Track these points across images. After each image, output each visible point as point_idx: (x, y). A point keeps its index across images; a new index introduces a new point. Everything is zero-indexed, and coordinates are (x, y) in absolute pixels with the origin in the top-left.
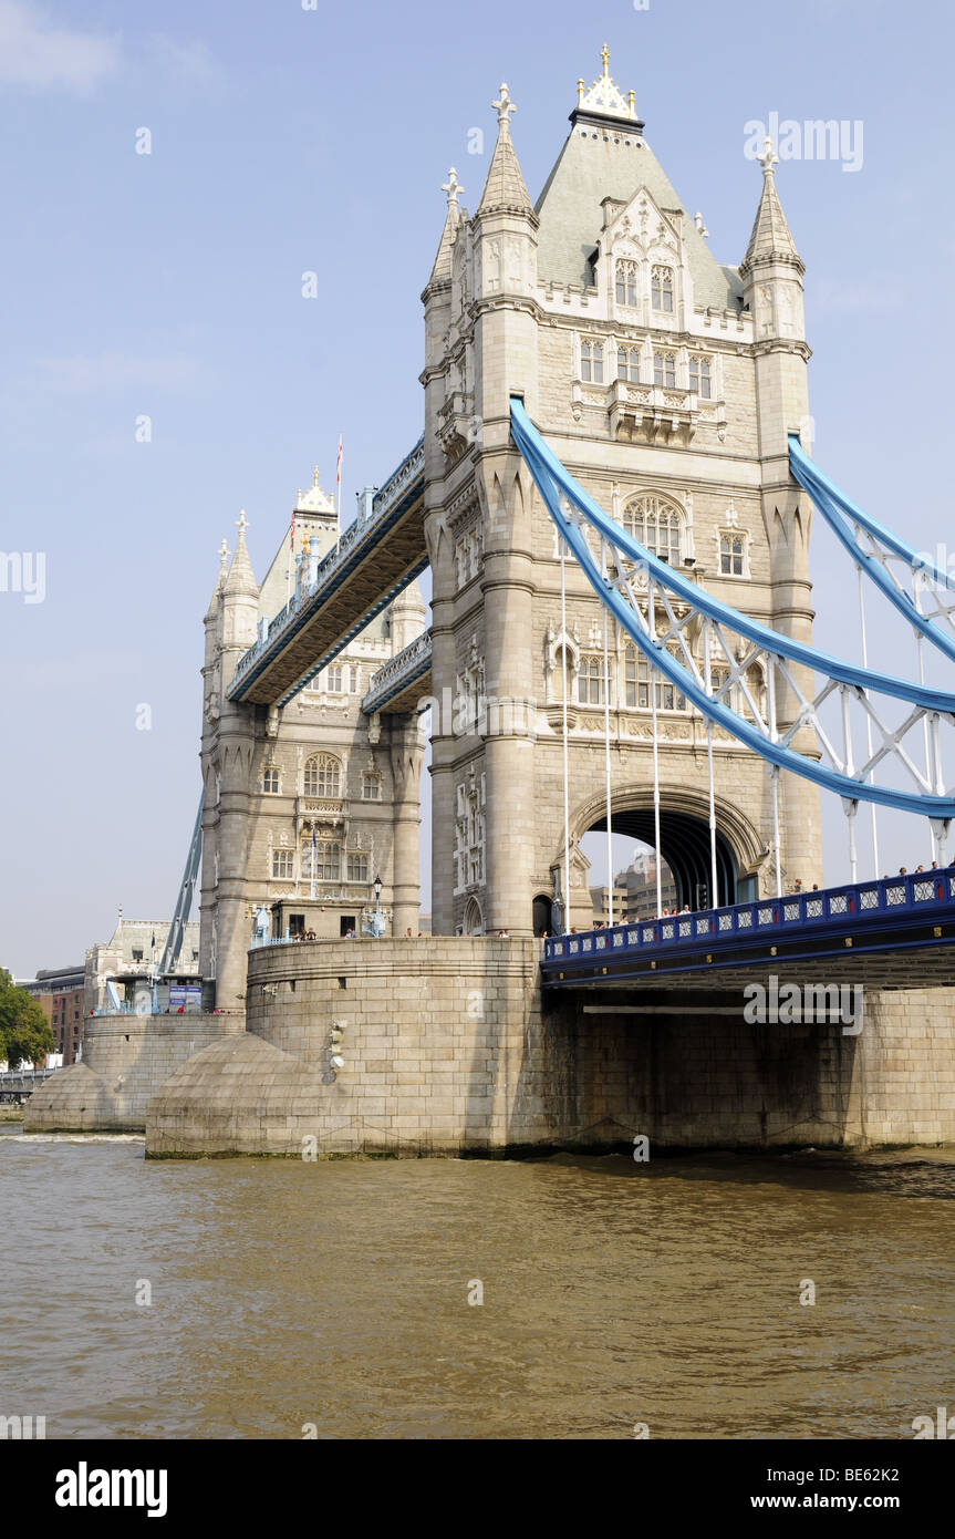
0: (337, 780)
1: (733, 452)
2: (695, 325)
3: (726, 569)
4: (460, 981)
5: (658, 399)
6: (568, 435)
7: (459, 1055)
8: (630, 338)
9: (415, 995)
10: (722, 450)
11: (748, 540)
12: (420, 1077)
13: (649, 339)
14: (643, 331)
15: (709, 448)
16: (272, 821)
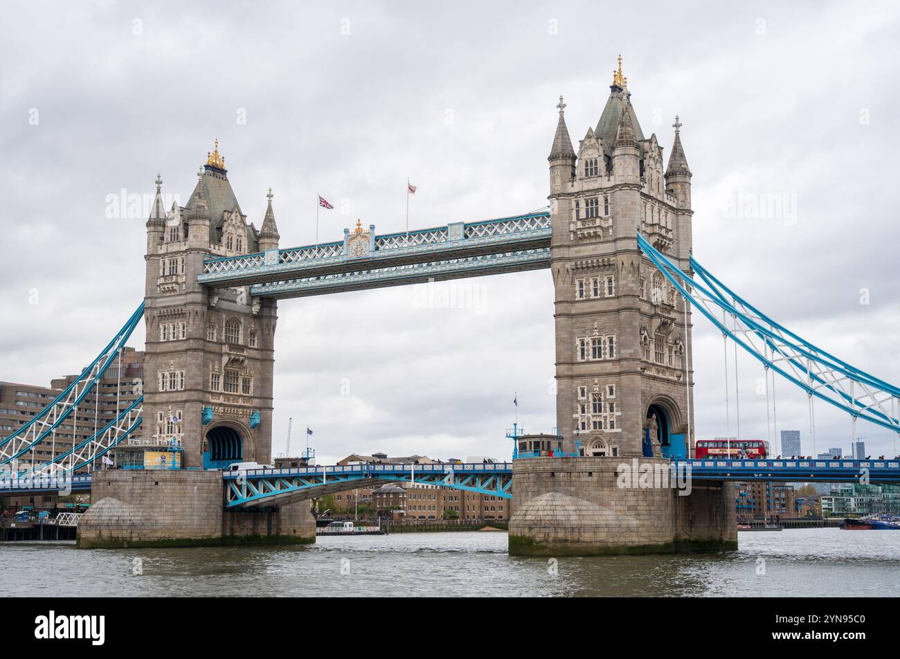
0: (238, 334)
1: (674, 255)
2: (666, 199)
11: (675, 294)
15: (668, 252)
16: (212, 356)
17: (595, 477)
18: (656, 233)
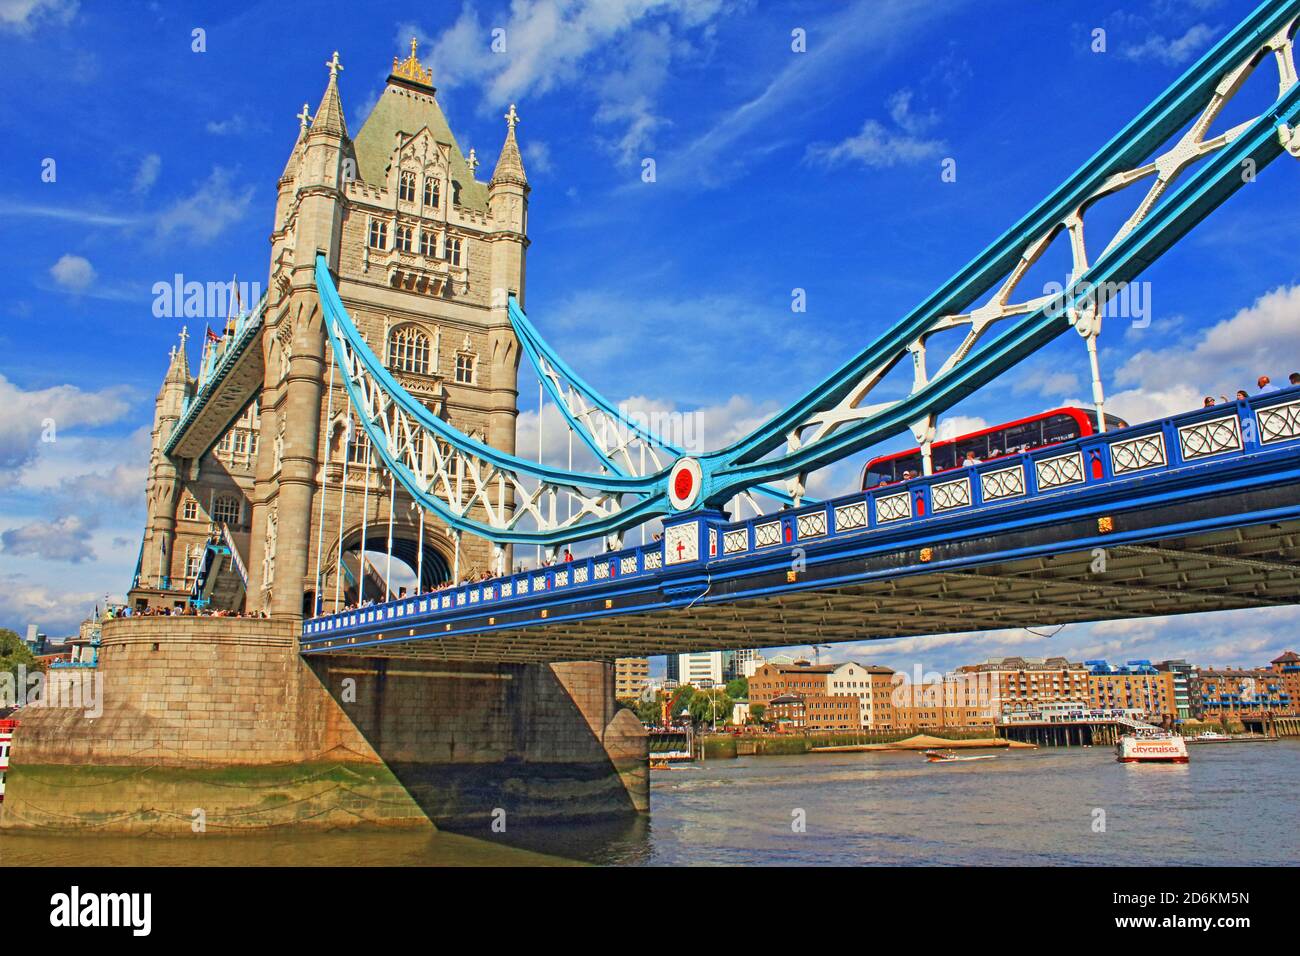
0: (237, 512)
1: (474, 302)
2: (454, 218)
3: (460, 378)
4: (239, 648)
5: (419, 262)
6: (357, 282)
7: (235, 699)
8: (407, 222)
9: (205, 657)
10: (465, 300)
11: (476, 361)
12: (206, 714)
13: (419, 223)
14: (415, 219)
15: (455, 298)
16: (191, 537)
17: (126, 655)
18: (395, 263)
